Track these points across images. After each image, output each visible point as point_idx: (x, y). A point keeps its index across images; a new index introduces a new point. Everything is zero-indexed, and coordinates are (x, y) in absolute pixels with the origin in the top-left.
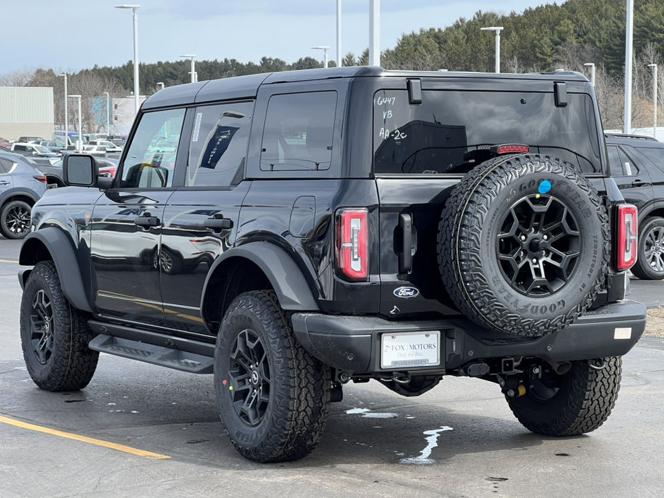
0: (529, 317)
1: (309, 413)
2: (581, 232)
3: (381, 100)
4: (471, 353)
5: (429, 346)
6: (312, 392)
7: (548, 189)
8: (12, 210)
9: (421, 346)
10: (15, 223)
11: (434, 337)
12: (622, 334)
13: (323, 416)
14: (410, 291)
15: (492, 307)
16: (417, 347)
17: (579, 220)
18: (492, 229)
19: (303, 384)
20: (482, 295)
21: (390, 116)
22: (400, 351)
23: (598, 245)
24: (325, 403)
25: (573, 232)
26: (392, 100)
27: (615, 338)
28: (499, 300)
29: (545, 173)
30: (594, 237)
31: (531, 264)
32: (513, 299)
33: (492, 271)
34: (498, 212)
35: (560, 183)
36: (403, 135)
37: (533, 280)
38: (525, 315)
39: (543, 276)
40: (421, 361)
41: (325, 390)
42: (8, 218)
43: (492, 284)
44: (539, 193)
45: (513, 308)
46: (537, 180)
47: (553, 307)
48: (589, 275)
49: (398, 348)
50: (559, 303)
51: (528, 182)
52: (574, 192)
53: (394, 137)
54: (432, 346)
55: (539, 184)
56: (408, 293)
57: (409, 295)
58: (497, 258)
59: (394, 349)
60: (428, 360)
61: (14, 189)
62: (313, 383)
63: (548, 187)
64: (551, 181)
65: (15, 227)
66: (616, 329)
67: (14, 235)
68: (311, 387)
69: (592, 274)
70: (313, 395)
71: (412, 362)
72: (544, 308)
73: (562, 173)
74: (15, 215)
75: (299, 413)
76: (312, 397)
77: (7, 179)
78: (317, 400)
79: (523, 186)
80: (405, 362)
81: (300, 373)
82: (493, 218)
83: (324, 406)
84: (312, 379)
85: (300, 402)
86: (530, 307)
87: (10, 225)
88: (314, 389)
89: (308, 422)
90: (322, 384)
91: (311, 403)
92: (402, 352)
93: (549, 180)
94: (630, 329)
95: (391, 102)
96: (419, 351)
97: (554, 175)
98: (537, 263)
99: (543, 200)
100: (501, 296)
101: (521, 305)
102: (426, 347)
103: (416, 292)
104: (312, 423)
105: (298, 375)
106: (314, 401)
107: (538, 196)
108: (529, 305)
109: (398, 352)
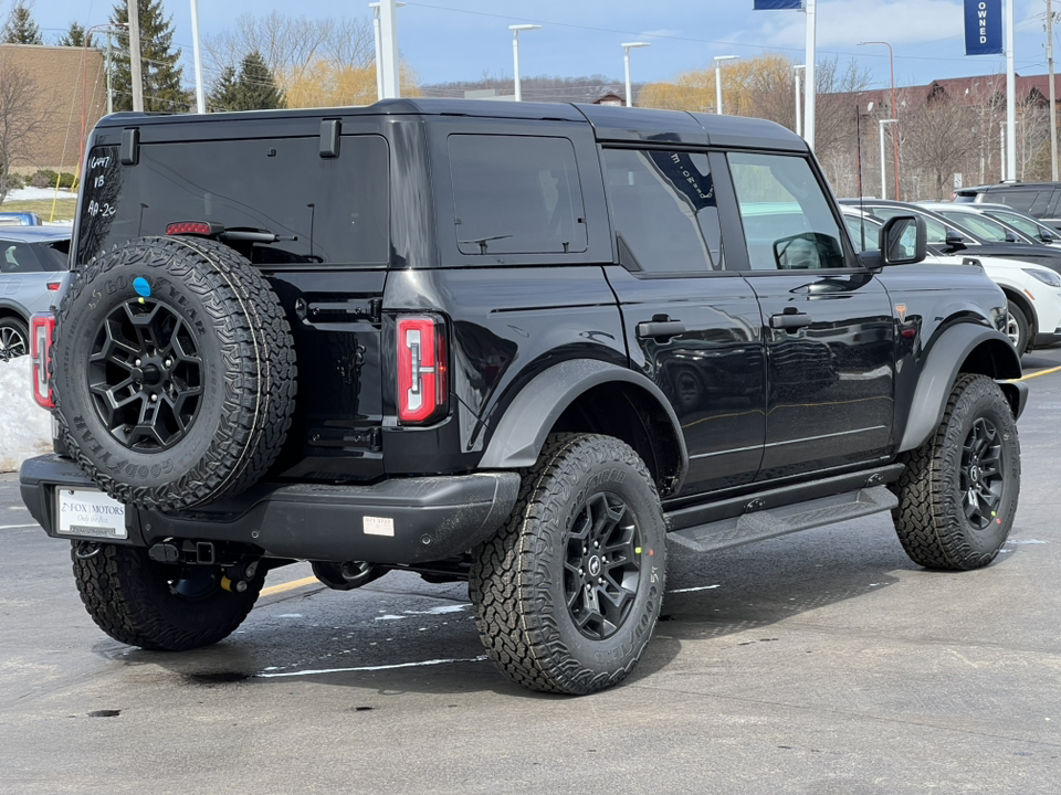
71: (93, 529)
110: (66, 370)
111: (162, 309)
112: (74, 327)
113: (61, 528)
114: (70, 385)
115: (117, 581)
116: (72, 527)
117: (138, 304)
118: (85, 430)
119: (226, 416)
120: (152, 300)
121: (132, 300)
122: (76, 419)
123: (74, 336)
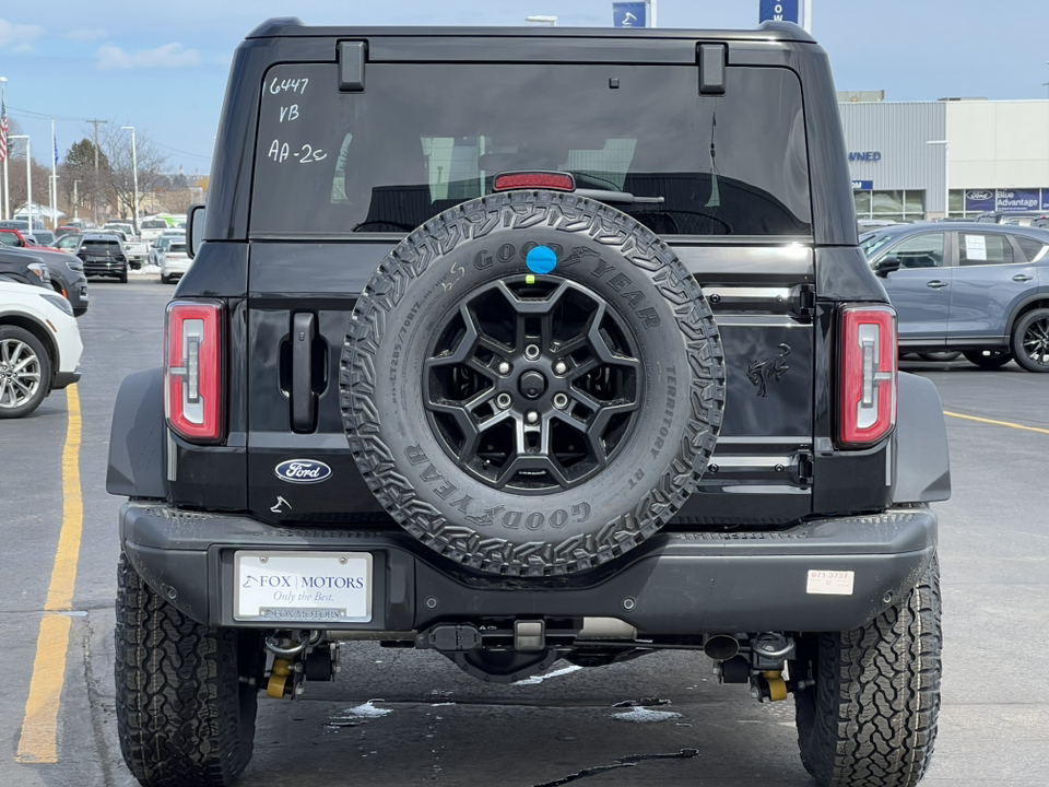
0: (499, 533)
1: (173, 698)
2: (641, 359)
3: (278, 83)
4: (432, 603)
5: (348, 583)
6: (173, 657)
7: (553, 265)
8: (1035, 324)
9: (331, 582)
10: (1039, 346)
11: (359, 566)
12: (828, 583)
13: (204, 706)
14: (311, 469)
15: (408, 508)
16: (319, 582)
17: (635, 332)
18: (404, 347)
19: (154, 641)
20: (384, 482)
21: (293, 115)
22: (279, 588)
23: (677, 386)
24: (205, 682)
25: (619, 358)
26: (302, 84)
27: (809, 591)
28: (422, 495)
29: (541, 230)
30: (668, 369)
31: (519, 424)
32: (458, 496)
33: (403, 434)
34: (420, 312)
35: (581, 251)
36: (320, 155)
37: (516, 456)
38: (486, 530)
39: (545, 449)
40: (328, 612)
41: (202, 655)
42: (1027, 337)
43: (404, 461)
44: (532, 273)
45: (455, 513)
46: (518, 246)
47: (559, 516)
48: (655, 453)
49: (275, 581)
50: (576, 508)
51: (497, 249)
52: (615, 273)
53: (300, 157)
54: (355, 583)
55: (525, 252)
56: (307, 472)
57: (308, 477)
58: (426, 407)
59: (266, 584)
60: (344, 610)
61: (1038, 289)
62: (177, 639)
63: (551, 260)
64: (558, 250)
65: (1039, 352)
66: (810, 572)
67: (1036, 365)
68: (171, 649)
69: (663, 451)
70: (177, 664)
71: (305, 611)
72: (536, 518)
73: (585, 230)
74: (1039, 332)
75: (150, 697)
76: (175, 669)
77: (1027, 271)
78: (184, 673)
79: (484, 256)
80: (289, 611)
81: (149, 619)
82: (407, 323)
83: (203, 686)
84: (175, 632)
85: (149, 676)
86: (501, 514)
87: (1030, 349)
88: (179, 653)
89: (175, 716)
90: (196, 645)
91: (173, 679)
92: (285, 591)
93: (550, 246)
94: (852, 573)
95: (299, 88)
96: (325, 590)
97: (562, 236)
98: (539, 422)
99: (542, 289)
100: (429, 487)
101: (475, 509)
102: (340, 583)
103: (323, 471)
104: (183, 720)
105: (145, 623)
106: (178, 675)
107: (530, 279)
108: (497, 510)
109: (275, 589)
110: (393, 379)
111: (570, 290)
112: (410, 317)
113: (241, 613)
114: (399, 400)
115: (214, 689)
116: (261, 609)
117: (523, 284)
118: (426, 465)
119: (690, 439)
120: (555, 278)
121: (514, 278)
122: (410, 449)
123: (410, 330)
